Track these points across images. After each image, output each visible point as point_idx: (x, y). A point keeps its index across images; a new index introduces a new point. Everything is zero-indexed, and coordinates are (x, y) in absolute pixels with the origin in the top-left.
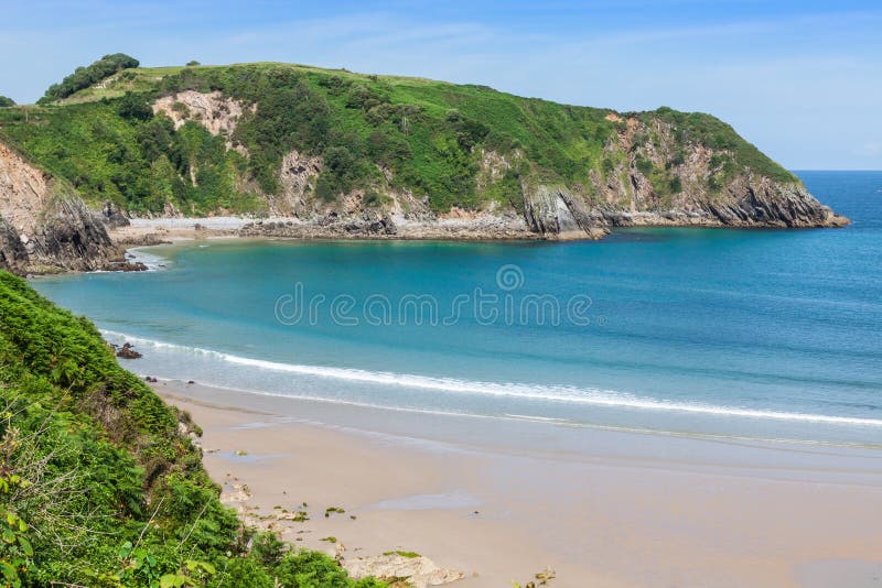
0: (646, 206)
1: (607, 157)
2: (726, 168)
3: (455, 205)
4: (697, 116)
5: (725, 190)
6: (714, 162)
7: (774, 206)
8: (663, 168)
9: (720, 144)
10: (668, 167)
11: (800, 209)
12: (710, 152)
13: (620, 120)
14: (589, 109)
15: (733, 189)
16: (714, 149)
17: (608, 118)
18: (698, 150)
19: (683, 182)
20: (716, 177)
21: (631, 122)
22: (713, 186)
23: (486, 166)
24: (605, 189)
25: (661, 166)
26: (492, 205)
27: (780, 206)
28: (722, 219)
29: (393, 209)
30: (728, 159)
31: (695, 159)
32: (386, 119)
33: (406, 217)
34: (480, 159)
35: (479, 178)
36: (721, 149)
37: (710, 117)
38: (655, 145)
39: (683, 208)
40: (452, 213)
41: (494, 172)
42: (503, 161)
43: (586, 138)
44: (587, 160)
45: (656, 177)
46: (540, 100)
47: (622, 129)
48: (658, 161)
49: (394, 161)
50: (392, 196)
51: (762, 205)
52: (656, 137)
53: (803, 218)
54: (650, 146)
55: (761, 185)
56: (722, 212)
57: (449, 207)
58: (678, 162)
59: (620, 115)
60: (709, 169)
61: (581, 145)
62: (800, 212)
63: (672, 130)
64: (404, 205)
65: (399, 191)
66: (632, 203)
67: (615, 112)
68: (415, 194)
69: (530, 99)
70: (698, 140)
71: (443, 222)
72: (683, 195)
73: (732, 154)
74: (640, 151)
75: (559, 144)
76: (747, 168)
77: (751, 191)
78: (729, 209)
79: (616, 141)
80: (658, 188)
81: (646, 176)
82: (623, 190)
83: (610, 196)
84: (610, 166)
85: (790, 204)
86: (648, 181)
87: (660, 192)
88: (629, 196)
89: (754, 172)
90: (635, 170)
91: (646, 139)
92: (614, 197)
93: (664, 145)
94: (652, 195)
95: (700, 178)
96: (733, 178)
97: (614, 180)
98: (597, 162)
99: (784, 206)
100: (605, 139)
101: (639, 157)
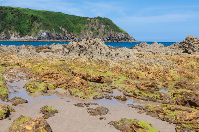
1: (85, 27)
2: (107, 29)
3: (27, 35)
4: (105, 18)
5: (106, 34)
6: (105, 28)
7: (116, 38)
9: (107, 24)
10: (97, 29)
11: (121, 38)
12: (105, 26)
13: (90, 20)
14: (83, 17)
15: (108, 34)
16: (106, 25)
17: (87, 19)
19: (99, 33)
21: (92, 20)
22: (104, 33)
23: (35, 26)
24: (84, 34)
25: (96, 29)
26: (33, 34)
29: (12, 35)
30: (108, 27)
31: (102, 27)
32: (17, 16)
33: (15, 37)
34: (34, 24)
35: (33, 29)
36: (107, 25)
37: (108, 18)
40: (26, 36)
41: (36, 27)
42: (38, 25)
43: (81, 23)
44: (80, 28)
45: (95, 32)
46: (73, 15)
47: (90, 22)
49: (15, 25)
50: (13, 33)
51: (113, 37)
52: (96, 23)
54: (94, 25)
55: (113, 33)
56: (105, 39)
57: (25, 35)
58: (99, 28)
59: (90, 19)
60: (104, 30)
61: (80, 25)
62: (121, 39)
63: (99, 21)
64: (15, 34)
65: (14, 31)
67: (89, 18)
68: (17, 32)
69: (70, 15)
70: (103, 23)
71: (22, 38)
72: (99, 35)
73: (109, 26)
74: (92, 26)
75: (72, 24)
76: (111, 29)
77: (111, 34)
78: (106, 38)
79: (88, 24)
80: (95, 34)
81: (92, 31)
82: (88, 35)
83: (85, 36)
84: (85, 29)
85: (119, 37)
86: (93, 33)
87: (95, 35)
88: (89, 36)
89: (112, 30)
90: (90, 30)
91: (93, 23)
92: (86, 36)
93: (97, 25)
94: (93, 35)
95: (102, 32)
96: (108, 31)
97: (86, 32)
98: (83, 29)
99: (117, 38)
100: (85, 23)
101: (91, 27)
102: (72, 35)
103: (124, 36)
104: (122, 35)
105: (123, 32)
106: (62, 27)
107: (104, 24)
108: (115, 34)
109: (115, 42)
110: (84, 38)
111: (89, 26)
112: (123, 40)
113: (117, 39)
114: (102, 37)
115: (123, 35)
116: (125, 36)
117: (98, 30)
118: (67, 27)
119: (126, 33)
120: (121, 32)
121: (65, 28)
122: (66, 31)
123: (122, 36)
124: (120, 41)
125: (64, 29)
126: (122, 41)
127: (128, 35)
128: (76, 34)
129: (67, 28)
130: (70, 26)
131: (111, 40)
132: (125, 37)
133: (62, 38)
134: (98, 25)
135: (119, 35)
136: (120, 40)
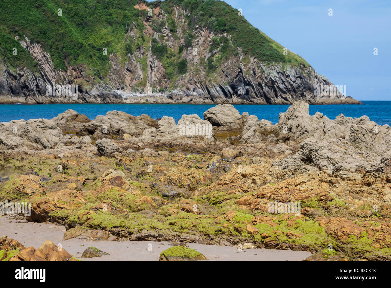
0: (159, 88)
1: (128, 42)
2: (224, 50)
5: (218, 70)
6: (215, 44)
7: (260, 85)
8: (177, 51)
9: (222, 28)
10: (181, 50)
11: (282, 86)
12: (212, 36)
13: (148, 9)
15: (225, 69)
16: (216, 32)
17: (137, 7)
18: (203, 33)
19: (188, 65)
20: (214, 59)
21: (157, 10)
22: (211, 67)
24: (125, 72)
25: (175, 50)
27: (263, 85)
28: (212, 97)
30: (226, 41)
31: (201, 42)
36: (224, 31)
38: (171, 31)
39: (184, 88)
43: (111, 25)
45: (168, 60)
47: (149, 18)
48: (172, 45)
51: (247, 83)
52: (173, 22)
53: (284, 96)
54: (167, 32)
55: (249, 65)
56: (213, 91)
58: (188, 45)
60: (211, 51)
61: (105, 31)
62: (281, 90)
63: (187, 17)
66: (148, 85)
72: (187, 76)
73: (230, 37)
74: (156, 36)
75: (73, 29)
76: (240, 50)
77: (241, 71)
78: (218, 88)
79: (141, 28)
80: (170, 70)
81: (159, 59)
82: (140, 72)
83: (128, 78)
84: (129, 50)
85: (273, 82)
86: (161, 63)
87: (170, 74)
88: (145, 78)
89: (246, 53)
90: (150, 53)
91: (163, 24)
92: (132, 80)
93: (179, 31)
94: (164, 77)
95: (202, 60)
96: (227, 59)
97: (131, 63)
98: (119, 47)
99: (266, 85)
100: (128, 25)
101: (154, 41)
102: (71, 76)
103: (293, 79)
104: (288, 73)
105: (290, 61)
106: (32, 43)
107: (210, 28)
108: (258, 71)
109: (257, 104)
110: (123, 88)
111: (146, 37)
112: (292, 93)
113: (266, 89)
114: (200, 83)
115: (290, 71)
116: (300, 77)
117: (184, 54)
118: (50, 43)
119: (303, 66)
120: (284, 62)
121: (44, 47)
122: (48, 56)
123: (288, 76)
124: (279, 100)
125: (37, 51)
126: (286, 99)
127: (309, 73)
128: (89, 71)
129: (51, 46)
130: (63, 35)
131: (239, 96)
132: (299, 81)
133: (33, 86)
134: (184, 31)
135: (274, 75)
136: (279, 93)
